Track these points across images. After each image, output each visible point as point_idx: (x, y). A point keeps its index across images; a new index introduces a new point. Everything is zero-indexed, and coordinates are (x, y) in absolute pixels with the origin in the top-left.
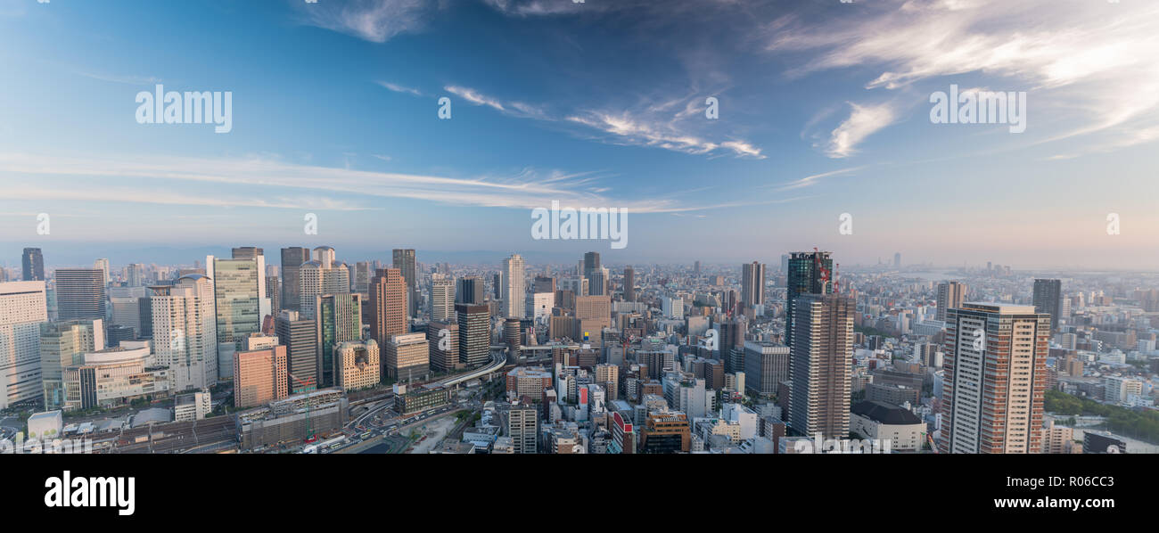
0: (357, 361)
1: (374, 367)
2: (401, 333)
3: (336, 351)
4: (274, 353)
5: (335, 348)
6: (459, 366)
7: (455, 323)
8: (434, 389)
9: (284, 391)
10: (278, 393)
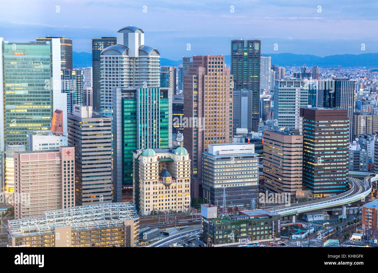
0: (162, 175)
1: (184, 184)
2: (222, 140)
3: (137, 160)
4: (60, 156)
5: (135, 156)
6: (301, 193)
7: (297, 133)
8: (257, 217)
9: (71, 205)
10: (63, 206)
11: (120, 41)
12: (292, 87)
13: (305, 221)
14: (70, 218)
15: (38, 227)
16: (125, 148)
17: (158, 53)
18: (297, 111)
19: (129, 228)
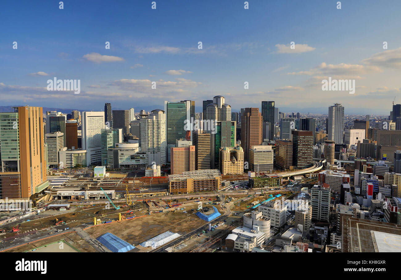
0: (231, 158)
1: (241, 162)
2: (257, 144)
3: (221, 152)
4: (189, 149)
5: (220, 150)
8: (272, 177)
9: (193, 170)
10: (190, 170)
11: (215, 102)
12: (288, 121)
13: (293, 179)
14: (193, 175)
15: (180, 178)
16: (216, 147)
17: (230, 107)
18: (290, 132)
19: (217, 180)
